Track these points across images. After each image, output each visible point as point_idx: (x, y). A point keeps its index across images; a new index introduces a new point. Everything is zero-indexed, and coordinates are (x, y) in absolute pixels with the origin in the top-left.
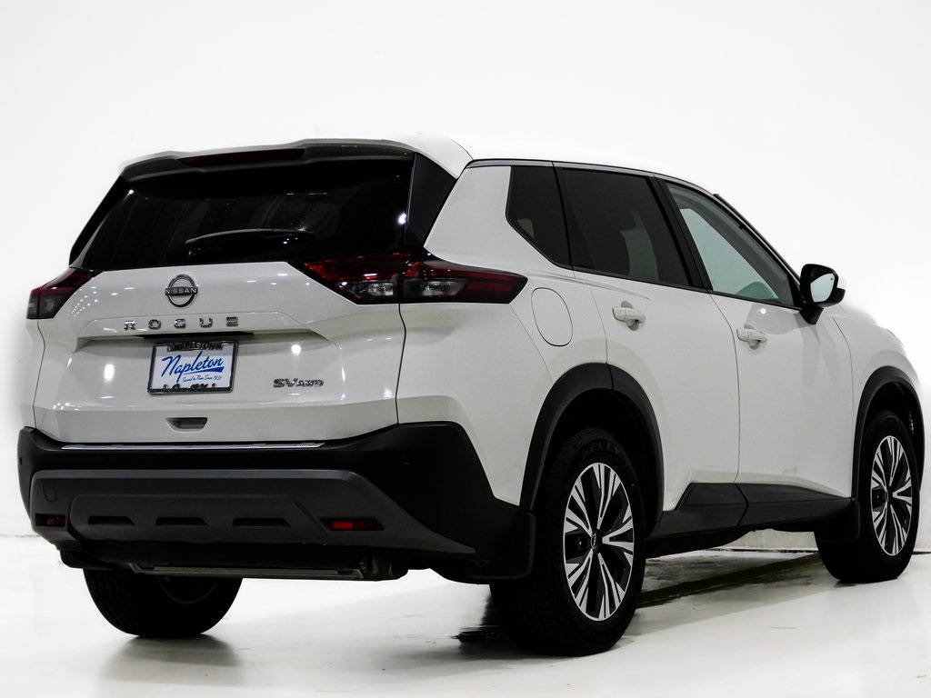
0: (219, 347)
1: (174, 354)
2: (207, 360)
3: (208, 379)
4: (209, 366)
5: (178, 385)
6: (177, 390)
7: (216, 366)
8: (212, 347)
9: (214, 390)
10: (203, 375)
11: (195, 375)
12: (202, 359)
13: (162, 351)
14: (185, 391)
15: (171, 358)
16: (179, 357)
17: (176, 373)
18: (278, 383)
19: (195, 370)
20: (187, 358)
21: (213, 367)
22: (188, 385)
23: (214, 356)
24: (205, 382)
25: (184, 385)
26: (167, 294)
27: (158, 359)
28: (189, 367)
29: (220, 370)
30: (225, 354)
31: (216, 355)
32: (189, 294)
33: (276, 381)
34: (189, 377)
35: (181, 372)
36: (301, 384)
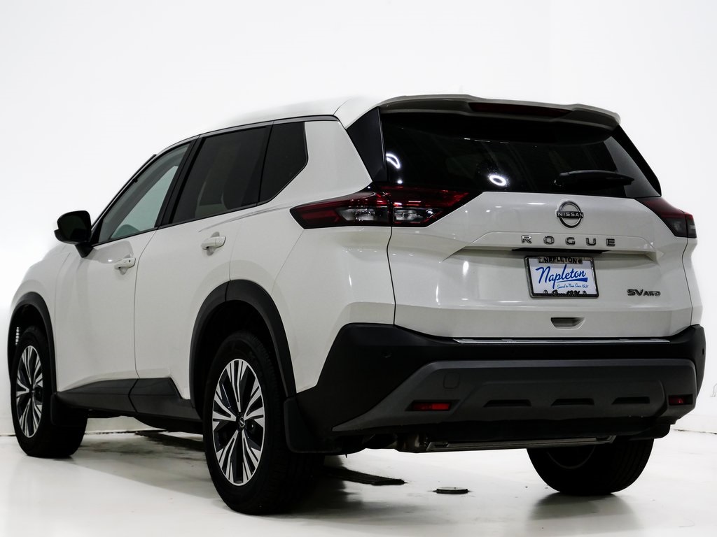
0: (580, 262)
1: (545, 265)
2: (572, 272)
3: (578, 287)
4: (575, 276)
5: (556, 291)
6: (556, 295)
7: (581, 277)
8: (574, 262)
9: (585, 296)
10: (573, 283)
11: (567, 283)
12: (568, 270)
13: (534, 262)
14: (562, 296)
15: (543, 268)
16: (549, 267)
17: (550, 281)
18: (631, 292)
19: (565, 279)
20: (556, 269)
21: (579, 277)
22: (564, 291)
23: (578, 269)
24: (577, 289)
25: (560, 291)
26: (559, 216)
27: (533, 269)
28: (559, 277)
29: (586, 280)
30: (586, 268)
31: (579, 268)
32: (577, 218)
33: (629, 291)
34: (562, 284)
35: (555, 280)
36: (646, 293)
